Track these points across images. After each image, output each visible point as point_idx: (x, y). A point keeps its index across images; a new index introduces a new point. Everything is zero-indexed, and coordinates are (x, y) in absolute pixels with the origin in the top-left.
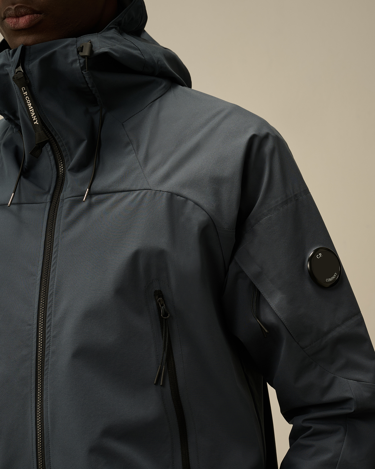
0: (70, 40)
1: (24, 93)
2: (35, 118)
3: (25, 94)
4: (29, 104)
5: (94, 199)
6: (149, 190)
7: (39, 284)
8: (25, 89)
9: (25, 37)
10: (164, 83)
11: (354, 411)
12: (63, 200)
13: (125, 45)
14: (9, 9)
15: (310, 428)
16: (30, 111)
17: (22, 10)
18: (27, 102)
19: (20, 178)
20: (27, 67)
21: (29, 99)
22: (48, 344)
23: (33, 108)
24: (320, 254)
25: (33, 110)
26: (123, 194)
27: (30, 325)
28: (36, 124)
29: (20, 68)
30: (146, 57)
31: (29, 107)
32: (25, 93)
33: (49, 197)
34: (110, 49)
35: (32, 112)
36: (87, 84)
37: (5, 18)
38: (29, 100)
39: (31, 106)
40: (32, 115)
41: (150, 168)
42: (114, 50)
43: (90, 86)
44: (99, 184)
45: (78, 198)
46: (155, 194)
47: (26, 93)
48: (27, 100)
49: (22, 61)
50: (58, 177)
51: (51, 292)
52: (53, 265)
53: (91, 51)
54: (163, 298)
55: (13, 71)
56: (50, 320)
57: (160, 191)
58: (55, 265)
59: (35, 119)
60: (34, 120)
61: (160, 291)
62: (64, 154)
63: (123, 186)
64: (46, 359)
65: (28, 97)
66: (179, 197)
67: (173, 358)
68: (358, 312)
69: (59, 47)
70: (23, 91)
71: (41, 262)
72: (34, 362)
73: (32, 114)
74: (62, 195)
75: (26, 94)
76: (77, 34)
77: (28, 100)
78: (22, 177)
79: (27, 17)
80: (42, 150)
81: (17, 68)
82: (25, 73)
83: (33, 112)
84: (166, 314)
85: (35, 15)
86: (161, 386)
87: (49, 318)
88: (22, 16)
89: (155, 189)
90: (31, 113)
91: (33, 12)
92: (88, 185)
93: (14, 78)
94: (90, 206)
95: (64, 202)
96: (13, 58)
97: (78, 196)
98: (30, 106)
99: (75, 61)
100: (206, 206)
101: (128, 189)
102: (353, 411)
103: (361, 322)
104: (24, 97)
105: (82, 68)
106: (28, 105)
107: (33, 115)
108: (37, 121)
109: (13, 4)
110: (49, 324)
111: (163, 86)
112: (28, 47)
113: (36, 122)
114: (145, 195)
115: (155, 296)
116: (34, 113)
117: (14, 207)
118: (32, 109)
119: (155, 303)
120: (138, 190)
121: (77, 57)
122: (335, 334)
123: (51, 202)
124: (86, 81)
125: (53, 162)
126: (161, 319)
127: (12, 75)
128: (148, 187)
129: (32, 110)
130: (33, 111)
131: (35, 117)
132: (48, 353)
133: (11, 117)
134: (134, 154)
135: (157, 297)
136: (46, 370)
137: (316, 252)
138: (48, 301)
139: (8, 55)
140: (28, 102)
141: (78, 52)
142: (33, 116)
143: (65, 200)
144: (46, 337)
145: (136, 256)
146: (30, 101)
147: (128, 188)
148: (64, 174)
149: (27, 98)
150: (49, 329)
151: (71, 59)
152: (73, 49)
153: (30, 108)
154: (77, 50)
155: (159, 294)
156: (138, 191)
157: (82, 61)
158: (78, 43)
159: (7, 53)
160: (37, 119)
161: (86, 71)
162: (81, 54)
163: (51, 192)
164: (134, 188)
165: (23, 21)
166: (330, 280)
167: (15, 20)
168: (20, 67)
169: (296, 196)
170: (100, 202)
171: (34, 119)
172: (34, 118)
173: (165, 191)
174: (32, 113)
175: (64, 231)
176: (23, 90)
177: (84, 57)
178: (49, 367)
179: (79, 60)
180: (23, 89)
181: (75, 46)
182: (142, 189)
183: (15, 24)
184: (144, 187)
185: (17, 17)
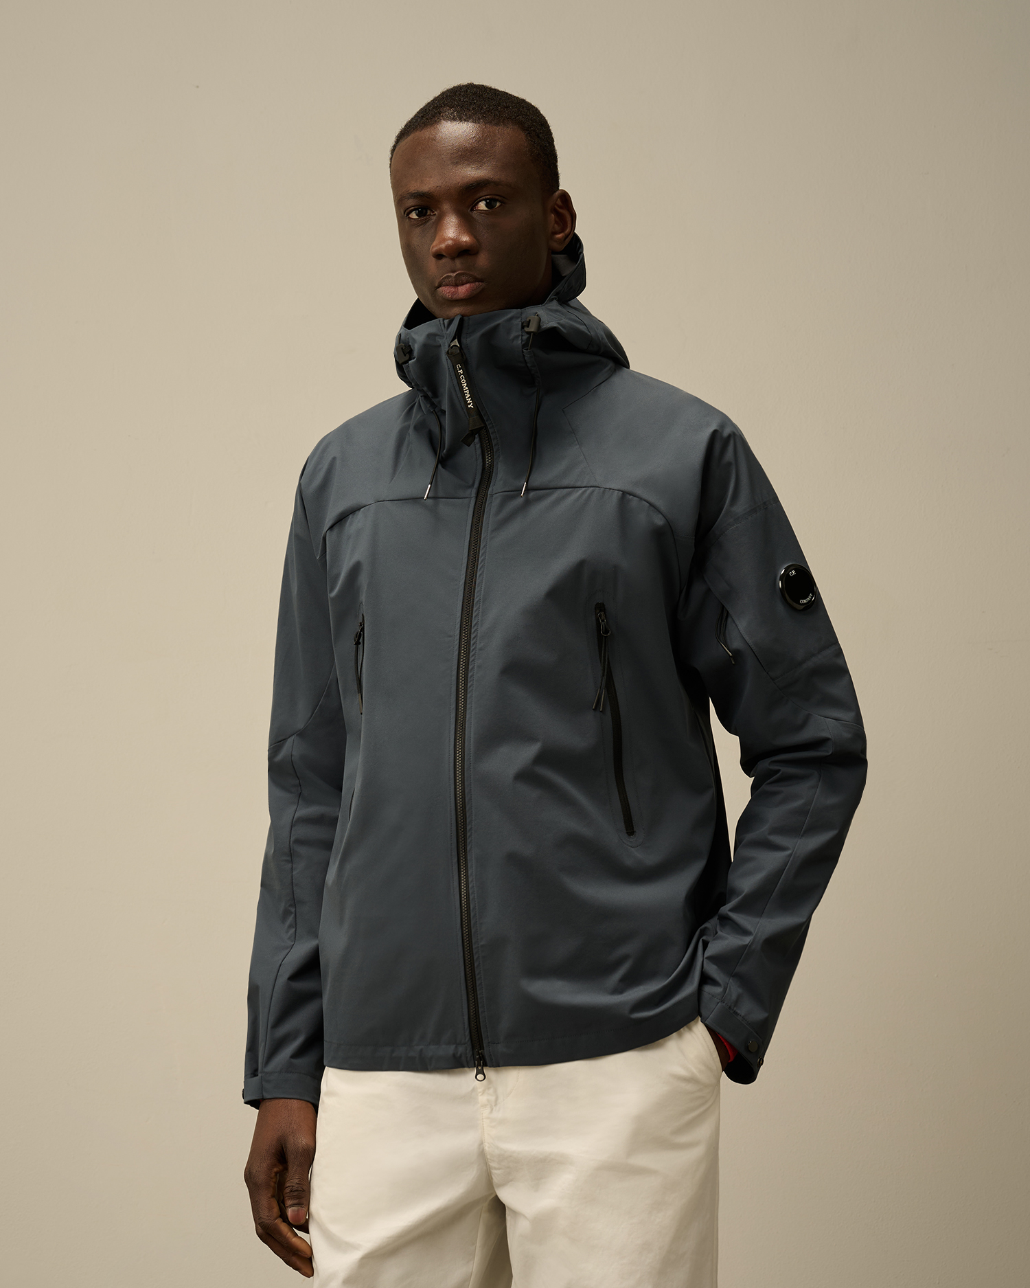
0: (514, 312)
1: (458, 371)
4: (463, 384)
5: (532, 494)
6: (597, 487)
7: (463, 591)
8: (460, 367)
9: (462, 308)
10: (611, 365)
11: (832, 753)
12: (492, 495)
13: (570, 319)
14: (448, 277)
15: (779, 771)
16: (464, 392)
17: (464, 278)
18: (461, 381)
19: (437, 466)
20: (463, 340)
22: (473, 658)
24: (793, 572)
26: (565, 491)
27: (450, 636)
28: (469, 407)
29: (456, 342)
30: (593, 334)
31: (464, 387)
33: (474, 492)
34: (558, 323)
36: (526, 363)
37: (440, 286)
38: (465, 379)
39: (467, 386)
42: (561, 325)
43: (529, 365)
44: (539, 479)
45: (512, 493)
46: (604, 492)
48: (461, 379)
49: (458, 335)
50: (484, 469)
51: (477, 600)
52: (480, 569)
53: (539, 327)
54: (605, 613)
55: (447, 344)
56: (476, 630)
57: (610, 489)
58: (482, 569)
59: (470, 402)
60: (468, 403)
61: (603, 604)
62: (494, 442)
63: (565, 482)
64: (470, 674)
65: (464, 376)
66: (631, 497)
67: (613, 681)
68: (835, 642)
69: (503, 319)
70: (458, 369)
71: (465, 565)
72: (454, 678)
74: (490, 489)
75: (461, 372)
76: (523, 304)
77: (463, 379)
78: (440, 466)
79: (468, 285)
81: (452, 341)
82: (461, 348)
84: (606, 631)
85: (477, 283)
86: (601, 712)
87: (475, 628)
88: (463, 285)
89: (603, 487)
90: (465, 394)
91: (476, 280)
92: (525, 478)
93: (448, 353)
94: (528, 503)
96: (449, 330)
97: (512, 491)
99: (517, 337)
100: (663, 508)
101: (571, 486)
102: (830, 753)
103: (840, 653)
104: (458, 376)
105: (524, 346)
107: (467, 397)
108: (472, 404)
109: (454, 272)
110: (475, 634)
111: (608, 368)
112: (466, 318)
113: (470, 405)
114: (593, 492)
115: (595, 609)
116: (469, 395)
117: (430, 502)
118: (467, 390)
119: (594, 618)
120: (583, 487)
121: (520, 333)
122: (810, 664)
123: (477, 497)
124: (525, 360)
125: (479, 452)
126: (600, 637)
127: (445, 349)
128: (595, 484)
130: (468, 392)
131: (470, 399)
132: (473, 668)
133: (430, 394)
134: (578, 446)
135: (598, 611)
136: (470, 687)
137: (787, 569)
138: (474, 609)
139: (442, 326)
140: (463, 381)
141: (523, 327)
143: (495, 496)
144: (471, 649)
145: (580, 566)
146: (465, 381)
147: (572, 484)
148: (491, 466)
149: (462, 377)
150: (475, 640)
151: (512, 336)
152: (518, 322)
154: (522, 324)
155: (601, 607)
157: (525, 337)
158: (523, 316)
159: (442, 322)
161: (527, 350)
162: (527, 329)
163: (476, 485)
164: (579, 484)
165: (463, 290)
166: (805, 601)
167: (453, 289)
168: (456, 340)
169: (765, 503)
170: (539, 499)
172: (468, 400)
173: (615, 489)
174: (467, 395)
175: (493, 531)
176: (457, 367)
177: (529, 333)
178: (475, 683)
179: (522, 336)
181: (520, 320)
182: (588, 486)
183: (453, 294)
184: (591, 484)
185: (456, 285)
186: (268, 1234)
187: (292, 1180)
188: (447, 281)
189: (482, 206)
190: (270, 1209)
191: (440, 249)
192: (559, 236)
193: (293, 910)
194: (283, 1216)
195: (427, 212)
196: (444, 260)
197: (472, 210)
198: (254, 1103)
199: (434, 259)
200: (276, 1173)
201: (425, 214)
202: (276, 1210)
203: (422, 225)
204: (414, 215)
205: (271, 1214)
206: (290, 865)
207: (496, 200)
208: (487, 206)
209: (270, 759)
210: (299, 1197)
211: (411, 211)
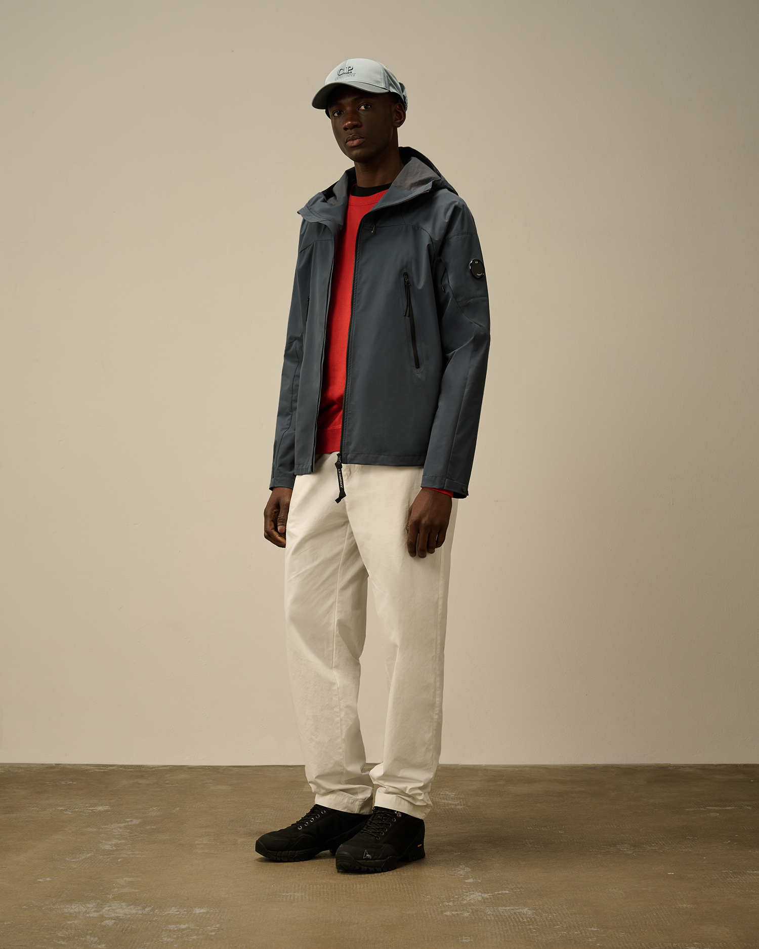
9: (356, 150)
14: (349, 137)
17: (355, 137)
37: (347, 142)
54: (408, 277)
61: (407, 273)
79: (358, 140)
86: (408, 317)
91: (361, 138)
109: (351, 135)
115: (404, 275)
119: (403, 279)
126: (405, 286)
137: (474, 260)
165: (355, 142)
183: (352, 144)
185: (353, 140)
186: (269, 536)
187: (281, 515)
188: (349, 139)
190: (270, 525)
191: (346, 126)
192: (398, 121)
193: (291, 413)
194: (276, 529)
195: (341, 113)
196: (348, 131)
197: (359, 109)
198: (271, 489)
200: (275, 512)
202: (273, 526)
203: (339, 118)
204: (336, 115)
205: (271, 528)
206: (291, 395)
207: (368, 105)
209: (286, 351)
210: (282, 522)
211: (335, 113)
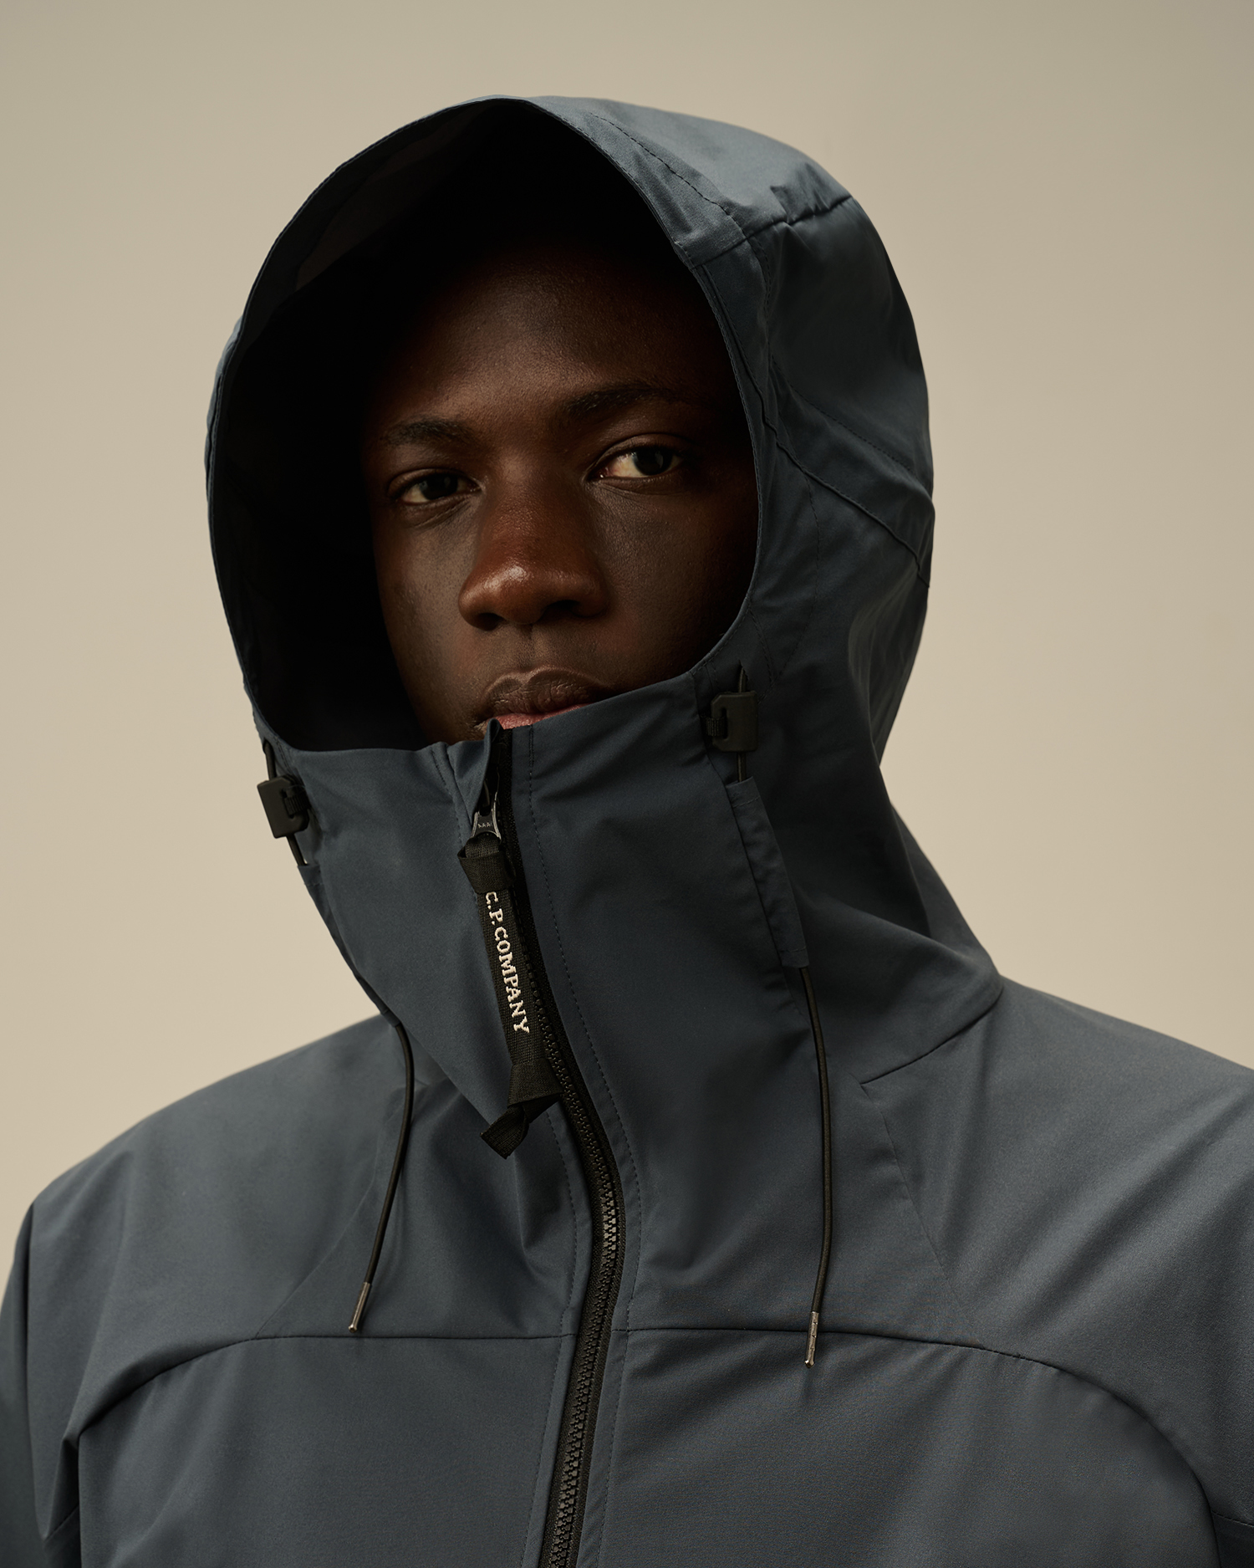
1: (491, 915)
2: (520, 1010)
3: (495, 918)
4: (503, 955)
6: (976, 1347)
8: (496, 900)
12: (624, 1334)
16: (506, 980)
17: (558, 689)
18: (498, 947)
21: (505, 936)
23: (518, 972)
25: (516, 977)
26: (870, 1345)
28: (520, 1030)
31: (504, 965)
32: (496, 914)
33: (567, 1317)
35: (510, 985)
38: (505, 942)
39: (511, 964)
40: (510, 998)
41: (971, 1270)
45: (696, 1334)
46: (998, 1364)
47: (498, 915)
48: (498, 938)
50: (594, 1256)
57: (1018, 1357)
59: (521, 1012)
60: (516, 1017)
65: (505, 931)
70: (489, 907)
73: (510, 994)
74: (618, 1312)
75: (500, 919)
77: (502, 939)
80: (527, 1128)
83: (515, 984)
88: (556, 709)
89: (1001, 1350)
90: (508, 989)
91: (596, 694)
93: (462, 853)
95: (631, 1341)
98: (509, 962)
101: (889, 1330)
104: (488, 927)
106: (501, 958)
107: (512, 998)
108: (525, 1020)
113: (522, 1024)
114: (960, 1362)
116: (519, 992)
118: (512, 974)
120: (932, 1342)
123: (578, 1336)
128: (971, 1337)
129: (511, 979)
130: (514, 981)
131: (519, 1005)
139: (442, 765)
140: (502, 947)
142: (513, 1002)
143: (634, 1338)
146: (509, 944)
147: (893, 1324)
149: (501, 934)
153: (506, 969)
156: (934, 1346)
159: (439, 755)
160: (527, 1015)
163: (575, 1298)
164: (915, 1330)
171: (516, 1013)
172: (515, 1008)
173: (1037, 1358)
174: (513, 990)
176: (489, 902)
180: (492, 898)
182: (947, 1340)
184: (957, 1333)
189: (626, 467)
191: (486, 598)
195: (456, 486)
197: (593, 477)
199: (468, 629)
201: (451, 491)
203: (438, 522)
204: (414, 497)
208: (639, 465)
211: (408, 486)
